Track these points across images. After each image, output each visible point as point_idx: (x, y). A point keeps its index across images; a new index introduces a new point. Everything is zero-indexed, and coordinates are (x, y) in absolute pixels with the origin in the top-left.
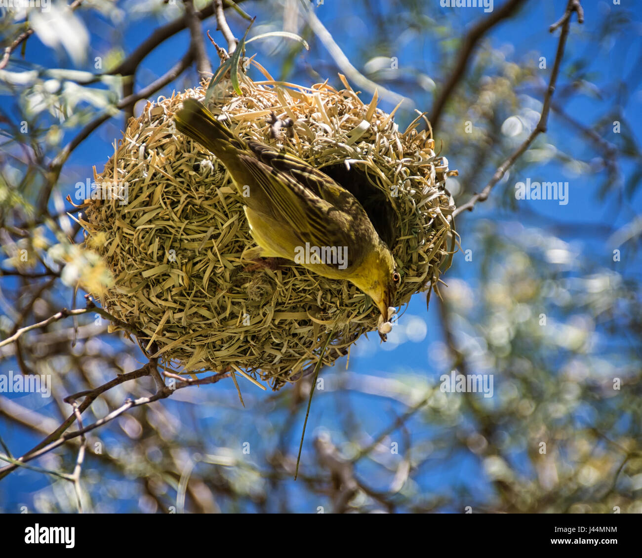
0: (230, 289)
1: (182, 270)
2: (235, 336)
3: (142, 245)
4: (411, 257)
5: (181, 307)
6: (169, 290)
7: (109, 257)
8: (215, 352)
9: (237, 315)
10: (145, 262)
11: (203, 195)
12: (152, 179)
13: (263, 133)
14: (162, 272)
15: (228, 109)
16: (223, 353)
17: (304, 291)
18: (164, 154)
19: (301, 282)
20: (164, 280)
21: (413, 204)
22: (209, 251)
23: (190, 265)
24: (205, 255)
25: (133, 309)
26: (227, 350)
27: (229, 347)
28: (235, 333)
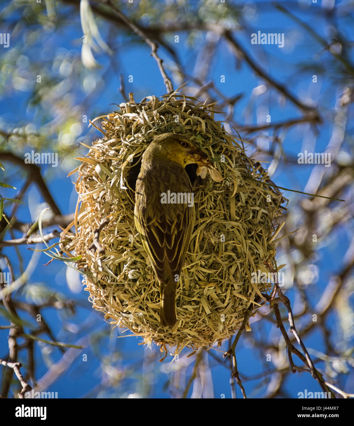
0: (216, 253)
1: (205, 288)
2: (249, 246)
3: (188, 316)
4: (188, 130)
5: (230, 286)
6: (218, 295)
7: (199, 335)
8: (261, 258)
9: (234, 246)
10: (200, 312)
11: (152, 276)
12: (143, 309)
13: (109, 235)
14: (206, 301)
15: (94, 258)
16: (261, 252)
17: (215, 201)
18: (127, 301)
19: (209, 204)
20: (212, 299)
21: (151, 132)
22: (190, 271)
23: (200, 283)
24: (193, 272)
25: (233, 317)
26: (258, 249)
27: (256, 248)
28: (247, 246)
